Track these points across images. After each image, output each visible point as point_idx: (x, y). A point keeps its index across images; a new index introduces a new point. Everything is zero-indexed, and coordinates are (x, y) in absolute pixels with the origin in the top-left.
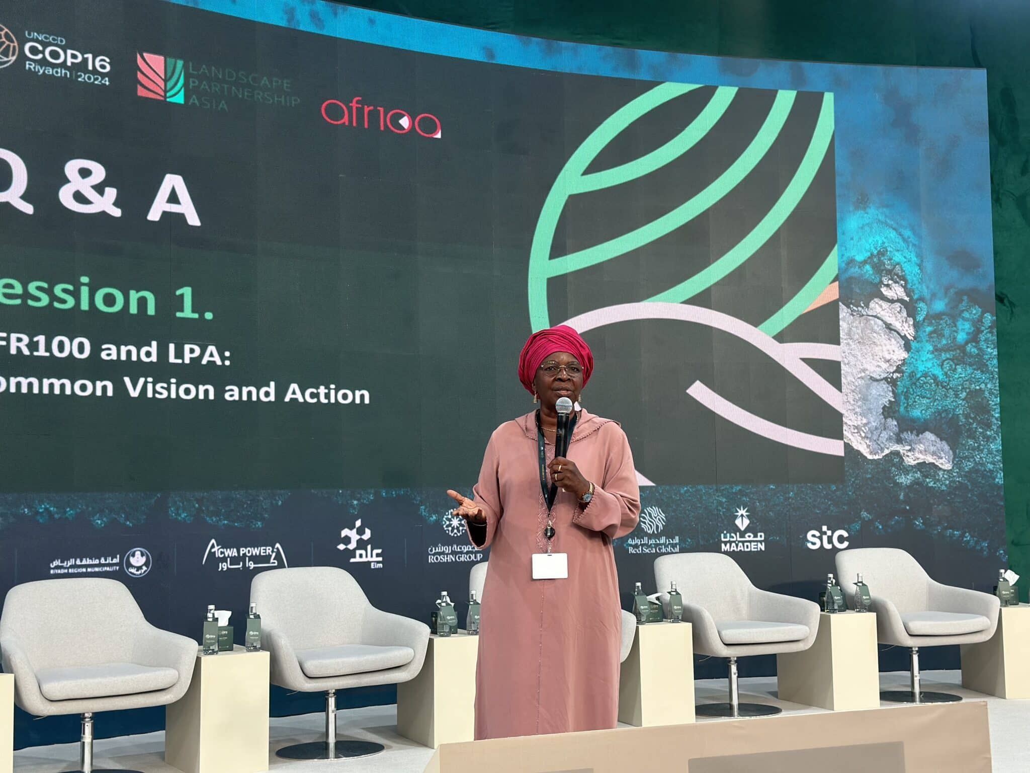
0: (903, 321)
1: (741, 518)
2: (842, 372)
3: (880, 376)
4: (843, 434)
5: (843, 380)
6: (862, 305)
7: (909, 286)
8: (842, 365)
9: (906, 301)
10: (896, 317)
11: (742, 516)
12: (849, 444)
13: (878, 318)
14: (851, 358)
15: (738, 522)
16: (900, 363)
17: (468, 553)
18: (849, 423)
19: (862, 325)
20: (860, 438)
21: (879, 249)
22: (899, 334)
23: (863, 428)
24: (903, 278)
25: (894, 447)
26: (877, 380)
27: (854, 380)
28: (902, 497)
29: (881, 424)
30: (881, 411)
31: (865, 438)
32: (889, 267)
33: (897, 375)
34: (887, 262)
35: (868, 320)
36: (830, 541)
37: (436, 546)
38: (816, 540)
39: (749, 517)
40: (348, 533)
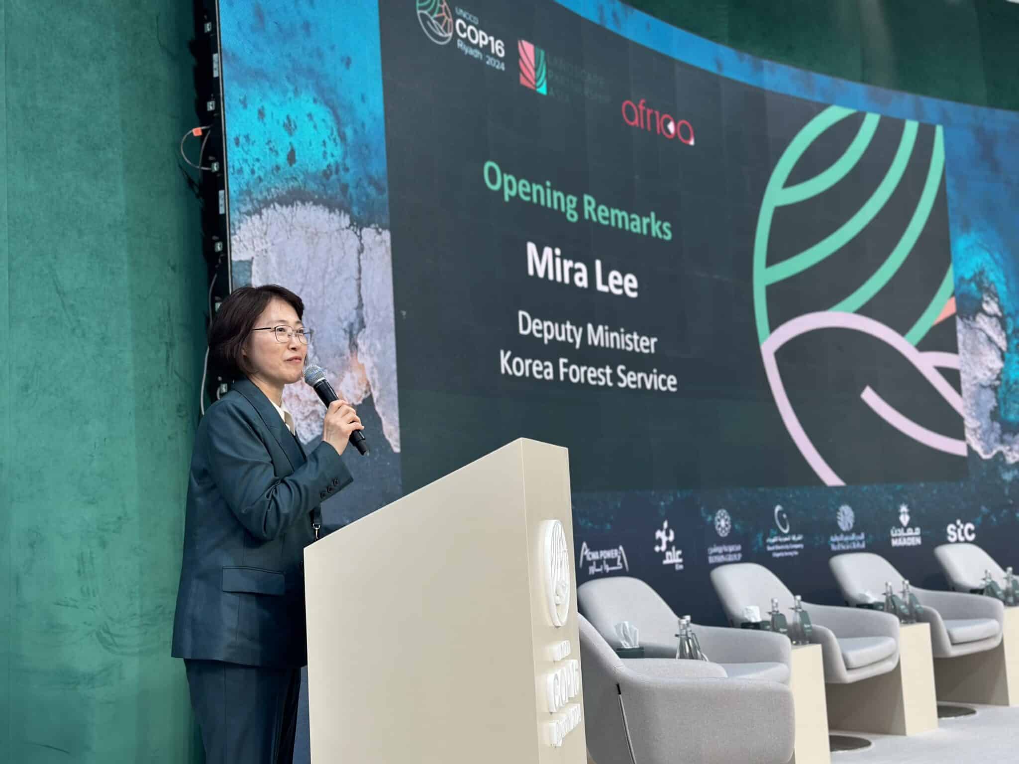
0: (999, 334)
1: (903, 514)
2: (962, 379)
3: (986, 383)
4: (965, 436)
5: (963, 387)
6: (971, 319)
7: (1001, 304)
8: (961, 373)
9: (999, 316)
10: (994, 330)
11: (904, 512)
12: (969, 445)
13: (983, 331)
14: (967, 367)
15: (902, 518)
16: (999, 371)
17: (733, 553)
18: (969, 426)
19: (972, 336)
20: (977, 440)
21: (979, 269)
22: (997, 346)
23: (978, 431)
24: (996, 295)
25: (999, 447)
26: (984, 387)
27: (969, 386)
28: (1007, 492)
29: (989, 426)
30: (988, 414)
31: (980, 439)
32: (986, 285)
33: (997, 383)
34: (985, 280)
35: (976, 333)
36: (963, 534)
37: (713, 547)
38: (954, 534)
39: (909, 513)
40: (660, 534)
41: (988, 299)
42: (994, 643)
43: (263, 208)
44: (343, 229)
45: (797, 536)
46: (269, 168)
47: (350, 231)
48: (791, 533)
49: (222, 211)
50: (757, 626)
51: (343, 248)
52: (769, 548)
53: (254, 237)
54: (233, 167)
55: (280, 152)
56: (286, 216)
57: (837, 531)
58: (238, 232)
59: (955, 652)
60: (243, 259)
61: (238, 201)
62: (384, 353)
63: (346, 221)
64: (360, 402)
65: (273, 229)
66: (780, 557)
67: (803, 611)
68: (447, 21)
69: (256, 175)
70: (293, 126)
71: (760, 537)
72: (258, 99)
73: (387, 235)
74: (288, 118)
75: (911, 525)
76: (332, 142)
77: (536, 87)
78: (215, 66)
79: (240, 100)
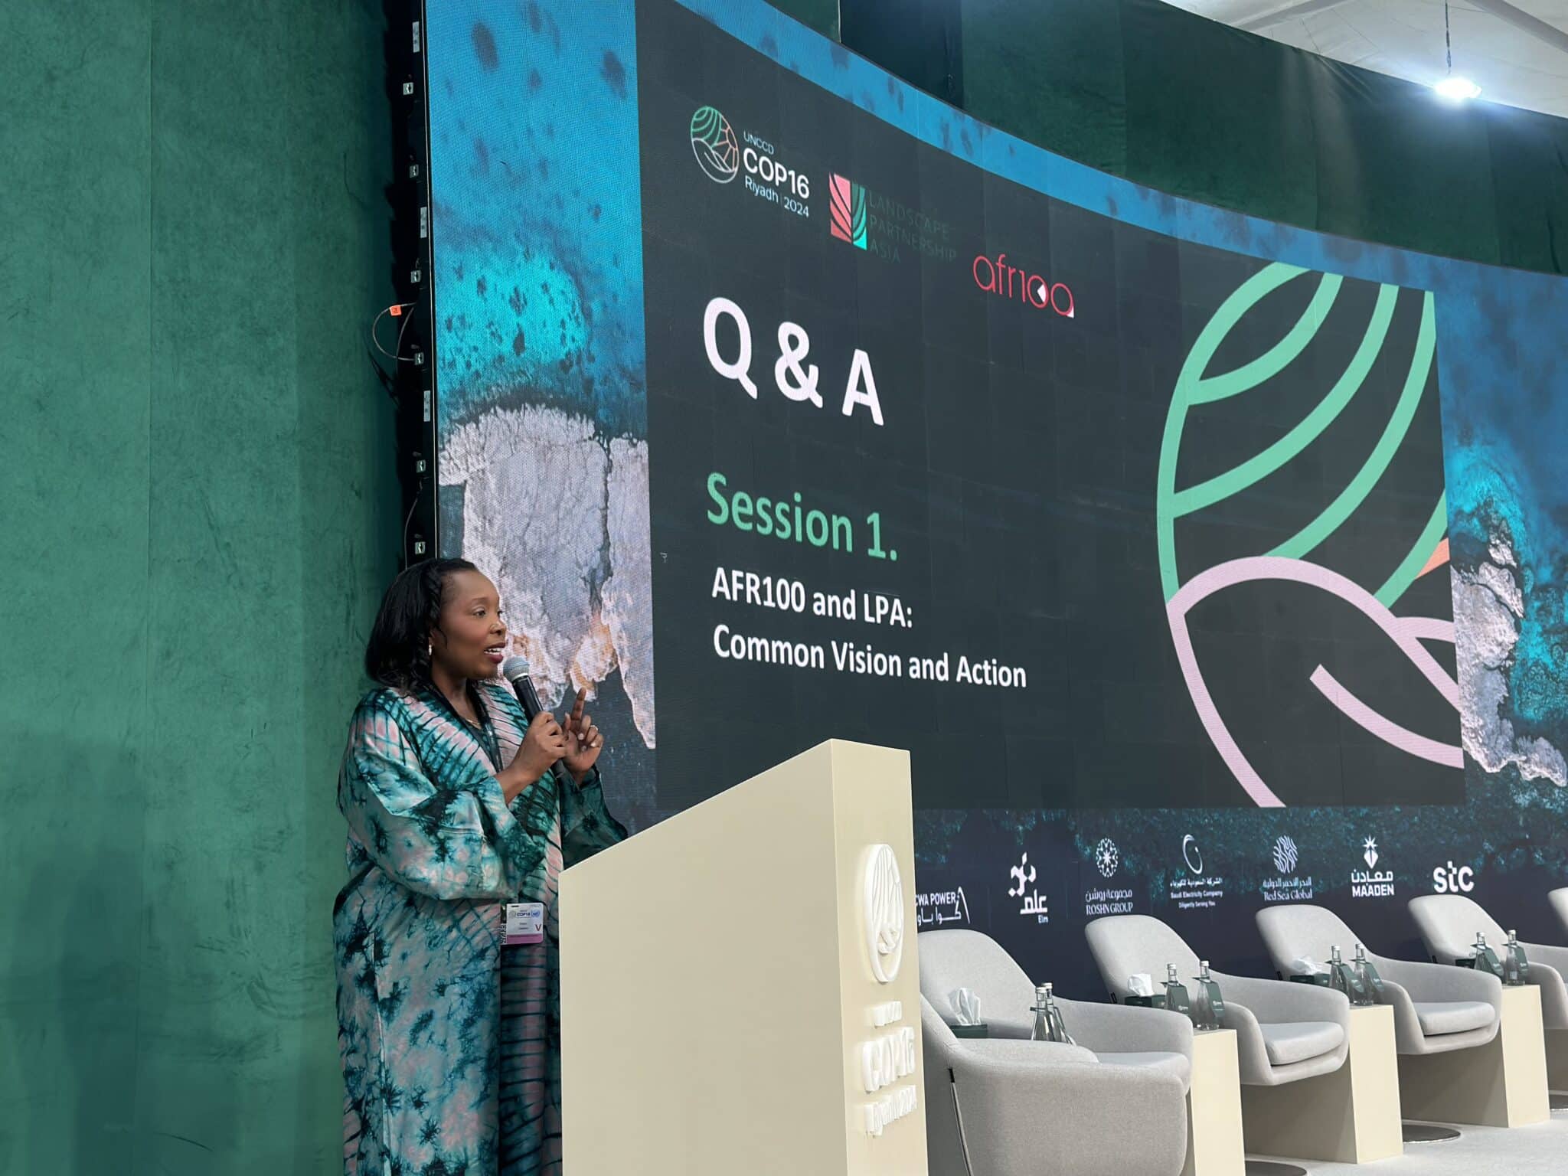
0: (1512, 593)
1: (1369, 851)
2: (1458, 657)
3: (1493, 663)
4: (1461, 739)
5: (1459, 668)
6: (1473, 570)
7: (1516, 549)
8: (1457, 649)
9: (1513, 567)
10: (1505, 587)
11: (1370, 848)
12: (1467, 752)
13: (1489, 588)
14: (1465, 639)
15: (1367, 856)
16: (1511, 647)
17: (1121, 900)
18: (1468, 725)
19: (1473, 595)
20: (1478, 745)
21: (1485, 498)
22: (1509, 610)
23: (1480, 732)
24: (1509, 537)
25: (1511, 757)
26: (1490, 669)
27: (1468, 668)
28: (1521, 823)
29: (1497, 726)
30: (1496, 709)
31: (1483, 744)
32: (1495, 522)
33: (1509, 663)
34: (1494, 516)
35: (1478, 590)
36: (1456, 883)
37: (1092, 892)
38: (1443, 881)
39: (1377, 850)
40: (1016, 872)
41: (1498, 542)
42: (1487, 1037)
43: (481, 414)
44: (585, 441)
45: (1213, 880)
46: (489, 358)
47: (594, 443)
48: (1204, 875)
49: (427, 418)
50: (1147, 1002)
51: (585, 467)
52: (1173, 896)
53: (468, 452)
54: (444, 360)
55: (504, 337)
56: (511, 423)
57: (1273, 873)
58: (447, 446)
59: (1428, 1047)
60: (453, 483)
61: (447, 404)
62: (636, 609)
63: (589, 429)
64: (603, 679)
65: (494, 441)
66: (1189, 908)
67: (1212, 982)
68: (732, 150)
69: (473, 369)
70: (522, 302)
71: (1160, 880)
72: (477, 267)
73: (643, 447)
74: (516, 290)
75: (1380, 867)
76: (573, 321)
77: (852, 239)
78: (423, 223)
79: (454, 268)
